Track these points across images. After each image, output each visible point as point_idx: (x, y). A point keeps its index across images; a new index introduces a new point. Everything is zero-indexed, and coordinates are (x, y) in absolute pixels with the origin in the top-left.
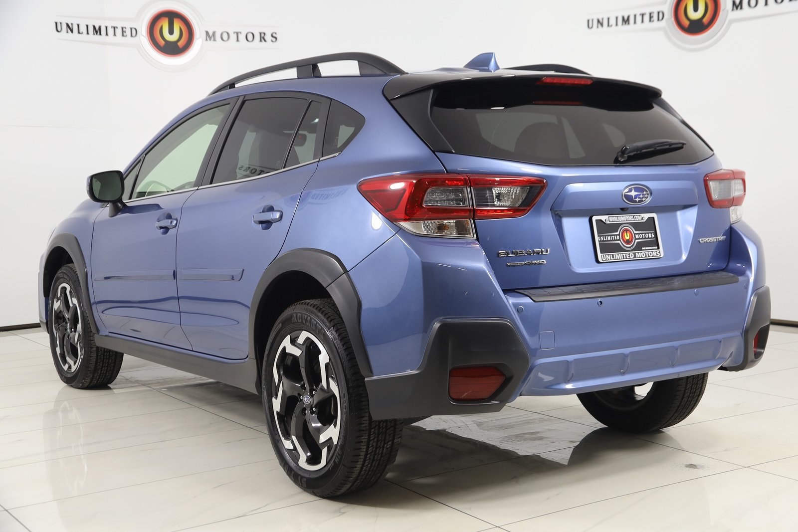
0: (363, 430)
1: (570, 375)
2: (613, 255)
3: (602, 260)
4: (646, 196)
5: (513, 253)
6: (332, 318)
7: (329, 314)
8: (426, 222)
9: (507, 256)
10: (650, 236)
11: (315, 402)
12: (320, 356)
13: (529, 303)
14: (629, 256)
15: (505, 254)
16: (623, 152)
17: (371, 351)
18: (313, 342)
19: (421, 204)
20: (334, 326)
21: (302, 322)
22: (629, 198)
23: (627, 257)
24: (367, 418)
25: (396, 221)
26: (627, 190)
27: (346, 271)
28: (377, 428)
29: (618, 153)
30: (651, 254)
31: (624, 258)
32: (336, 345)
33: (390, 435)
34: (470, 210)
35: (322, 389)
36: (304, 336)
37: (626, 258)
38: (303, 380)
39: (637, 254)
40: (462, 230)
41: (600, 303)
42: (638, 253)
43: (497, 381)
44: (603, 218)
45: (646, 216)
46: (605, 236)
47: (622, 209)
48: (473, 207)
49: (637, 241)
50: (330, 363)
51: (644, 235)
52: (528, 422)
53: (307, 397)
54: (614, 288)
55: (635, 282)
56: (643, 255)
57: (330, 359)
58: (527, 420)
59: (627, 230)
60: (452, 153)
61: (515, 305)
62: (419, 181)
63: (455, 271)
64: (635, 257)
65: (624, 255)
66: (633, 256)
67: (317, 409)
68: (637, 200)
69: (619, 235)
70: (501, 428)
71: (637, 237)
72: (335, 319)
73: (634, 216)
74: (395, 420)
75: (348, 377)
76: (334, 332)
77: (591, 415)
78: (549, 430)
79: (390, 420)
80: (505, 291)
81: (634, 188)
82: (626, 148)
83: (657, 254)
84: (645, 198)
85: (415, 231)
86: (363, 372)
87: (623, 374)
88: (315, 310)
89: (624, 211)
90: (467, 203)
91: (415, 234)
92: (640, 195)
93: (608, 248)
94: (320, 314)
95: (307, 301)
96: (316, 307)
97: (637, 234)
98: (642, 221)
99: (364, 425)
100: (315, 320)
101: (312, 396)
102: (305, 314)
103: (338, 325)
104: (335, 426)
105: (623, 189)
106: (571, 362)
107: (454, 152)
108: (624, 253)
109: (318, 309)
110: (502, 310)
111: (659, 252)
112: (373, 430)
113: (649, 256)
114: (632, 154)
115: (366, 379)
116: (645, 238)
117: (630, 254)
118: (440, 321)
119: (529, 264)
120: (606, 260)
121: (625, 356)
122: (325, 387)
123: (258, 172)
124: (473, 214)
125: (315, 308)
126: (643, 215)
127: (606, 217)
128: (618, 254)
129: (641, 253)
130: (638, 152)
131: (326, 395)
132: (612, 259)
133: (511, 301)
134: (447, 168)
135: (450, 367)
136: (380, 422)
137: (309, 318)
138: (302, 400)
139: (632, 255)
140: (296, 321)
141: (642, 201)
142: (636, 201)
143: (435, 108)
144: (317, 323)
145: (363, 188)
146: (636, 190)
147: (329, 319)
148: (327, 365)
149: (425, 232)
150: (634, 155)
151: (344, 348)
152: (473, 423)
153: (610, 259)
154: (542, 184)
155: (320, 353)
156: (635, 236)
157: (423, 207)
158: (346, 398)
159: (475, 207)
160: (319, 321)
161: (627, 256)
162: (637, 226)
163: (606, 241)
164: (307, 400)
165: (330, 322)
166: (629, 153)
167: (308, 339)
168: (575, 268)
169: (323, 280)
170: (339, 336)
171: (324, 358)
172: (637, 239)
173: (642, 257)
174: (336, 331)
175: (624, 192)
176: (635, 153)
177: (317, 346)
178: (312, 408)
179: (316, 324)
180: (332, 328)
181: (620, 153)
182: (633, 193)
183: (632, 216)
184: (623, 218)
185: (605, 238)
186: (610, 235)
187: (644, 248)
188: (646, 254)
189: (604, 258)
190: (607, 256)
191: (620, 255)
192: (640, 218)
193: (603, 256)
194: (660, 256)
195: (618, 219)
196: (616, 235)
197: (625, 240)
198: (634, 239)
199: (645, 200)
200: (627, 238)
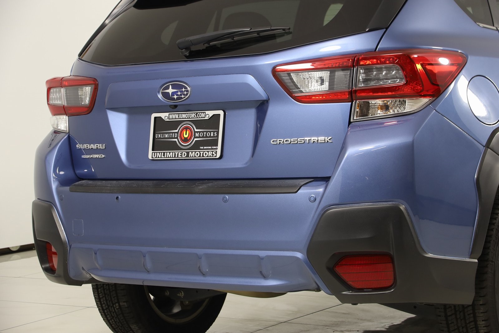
2: (164, 153)
3: (152, 157)
4: (185, 93)
10: (212, 135)
14: (182, 156)
23: (179, 156)
26: (164, 87)
30: (206, 154)
31: (175, 157)
37: (178, 157)
39: (190, 153)
42: (192, 152)
45: (211, 113)
49: (196, 139)
51: (205, 133)
56: (197, 154)
59: (186, 128)
61: (59, 193)
64: (188, 156)
65: (177, 153)
68: (175, 97)
69: (177, 133)
71: (197, 135)
73: (197, 113)
81: (171, 84)
83: (213, 154)
84: (184, 94)
92: (178, 92)
97: (197, 132)
98: (206, 118)
105: (159, 86)
111: (216, 153)
113: (203, 156)
116: (206, 137)
117: (183, 153)
120: (156, 157)
126: (207, 112)
127: (165, 114)
128: (170, 153)
129: (195, 152)
132: (162, 157)
139: (184, 155)
141: (182, 98)
153: (160, 157)
156: (194, 135)
161: (179, 155)
162: (199, 124)
163: (163, 138)
172: (197, 137)
173: (195, 157)
175: (161, 90)
182: (170, 91)
183: (194, 113)
184: (184, 116)
185: (163, 136)
186: (168, 133)
187: (202, 148)
188: (200, 154)
189: (154, 156)
190: (158, 153)
191: (171, 153)
192: (203, 115)
193: (153, 153)
194: (216, 156)
195: (179, 117)
196: (175, 133)
197: (183, 138)
198: (193, 137)
199: (184, 97)
200: (186, 136)
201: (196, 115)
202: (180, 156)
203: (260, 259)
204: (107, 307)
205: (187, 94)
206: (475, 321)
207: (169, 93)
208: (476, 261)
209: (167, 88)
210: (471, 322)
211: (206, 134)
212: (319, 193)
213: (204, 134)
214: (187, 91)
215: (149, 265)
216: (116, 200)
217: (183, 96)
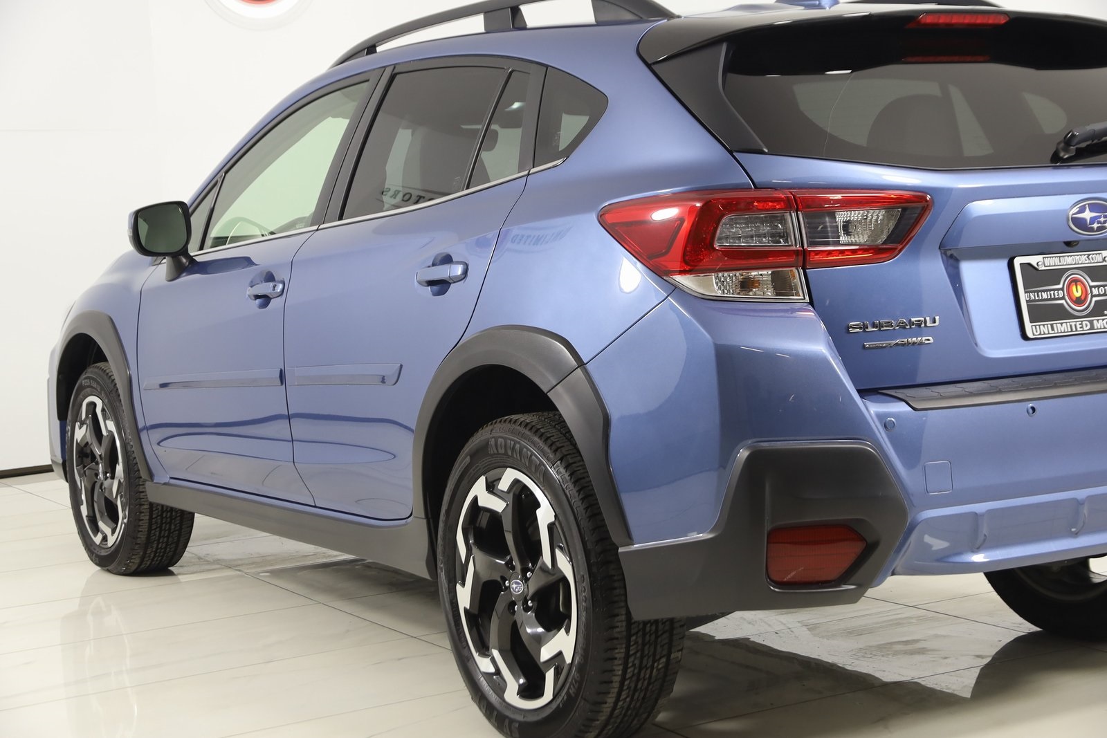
0: (617, 639)
1: (981, 538)
2: (1052, 325)
3: (1034, 335)
5: (874, 325)
6: (558, 444)
7: (552, 438)
8: (720, 274)
9: (864, 331)
11: (532, 591)
12: (538, 512)
13: (904, 413)
15: (860, 328)
16: (1068, 142)
17: (630, 502)
18: (525, 488)
19: (712, 244)
20: (561, 459)
21: (506, 453)
22: (1080, 223)
23: (1079, 329)
24: (623, 617)
25: (667, 275)
26: (1075, 210)
27: (581, 364)
28: (640, 633)
29: (1059, 143)
31: (1072, 330)
32: (567, 492)
33: (663, 646)
34: (796, 252)
35: (544, 569)
36: (509, 476)
37: (1076, 331)
38: (509, 553)
39: (1095, 322)
40: (782, 287)
41: (1031, 411)
42: (1098, 320)
43: (851, 550)
44: (1033, 260)
46: (1038, 292)
47: (1068, 244)
48: (803, 247)
49: (1095, 299)
50: (557, 523)
52: (899, 623)
53: (517, 583)
54: (1055, 384)
55: (1094, 373)
56: (1105, 324)
57: (556, 516)
58: (896, 619)
59: (1076, 281)
60: (762, 153)
61: (881, 417)
62: (707, 205)
63: (770, 358)
64: (1092, 327)
65: (1073, 324)
66: (1089, 327)
67: (536, 603)
69: (1062, 289)
70: (850, 633)
71: (1095, 291)
72: (563, 446)
73: (1089, 255)
74: (672, 621)
75: (589, 546)
76: (562, 470)
77: (1011, 610)
78: (937, 636)
79: (662, 619)
80: (863, 393)
81: (1088, 204)
82: (1073, 136)
85: (701, 291)
86: (615, 537)
87: (1076, 535)
88: (528, 433)
89: (1070, 246)
90: (791, 240)
91: (701, 296)
92: (1100, 217)
93: (1042, 313)
94: (536, 439)
95: (514, 417)
96: (530, 426)
97: (1095, 287)
98: (1104, 263)
99: (618, 630)
100: (528, 449)
101: (526, 580)
102: (511, 440)
103: (568, 456)
104: (568, 631)
105: (1068, 206)
106: (982, 515)
107: (767, 151)
108: (1073, 322)
109: (534, 430)
110: (857, 427)
112: (634, 638)
114: (1083, 145)
115: (621, 550)
117: (1084, 323)
118: (749, 448)
119: (903, 345)
120: (1040, 334)
121: (1078, 503)
122: (549, 564)
123: (414, 198)
124: (803, 259)
125: (528, 428)
126: (1104, 253)
127: (1039, 258)
128: (1062, 324)
129: (1103, 320)
130: (1095, 141)
131: (552, 579)
132: (1051, 332)
133: (873, 409)
134: (755, 180)
135: (768, 526)
136: (645, 623)
137: (518, 446)
138: (508, 588)
139: (1086, 325)
140: (496, 452)
142: (1092, 228)
143: (730, 75)
144: (532, 454)
145: (609, 218)
146: (1093, 208)
147: (554, 447)
148: (551, 527)
149: (719, 293)
150: (1088, 146)
151: (581, 496)
152: (800, 625)
153: (1046, 332)
154: (924, 204)
155: (538, 505)
156: (1091, 292)
157: (715, 249)
158: (586, 584)
159: (806, 246)
160: (537, 451)
161: (1078, 326)
162: (1095, 273)
164: (516, 587)
165: (555, 451)
166: (1077, 144)
167: (516, 482)
168: (985, 349)
169: (543, 379)
170: (571, 475)
171: (545, 515)
172: (1096, 296)
173: (1104, 327)
174: (566, 468)
175: (1071, 213)
176: (1088, 143)
177: (532, 494)
178: (525, 602)
179: (531, 456)
180: (559, 462)
181: (1062, 145)
182: (1087, 215)
183: (1085, 255)
184: (1069, 260)
185: (1038, 296)
186: (1047, 291)
189: (1037, 332)
190: (1041, 327)
191: (1064, 325)
192: (1099, 258)
193: (1034, 327)
195: (1060, 262)
196: (1058, 290)
197: (1074, 299)
198: (1090, 296)
200: (1078, 294)
201: (1088, 258)
202: (1081, 328)
207: (1084, 219)
209: (1082, 210)
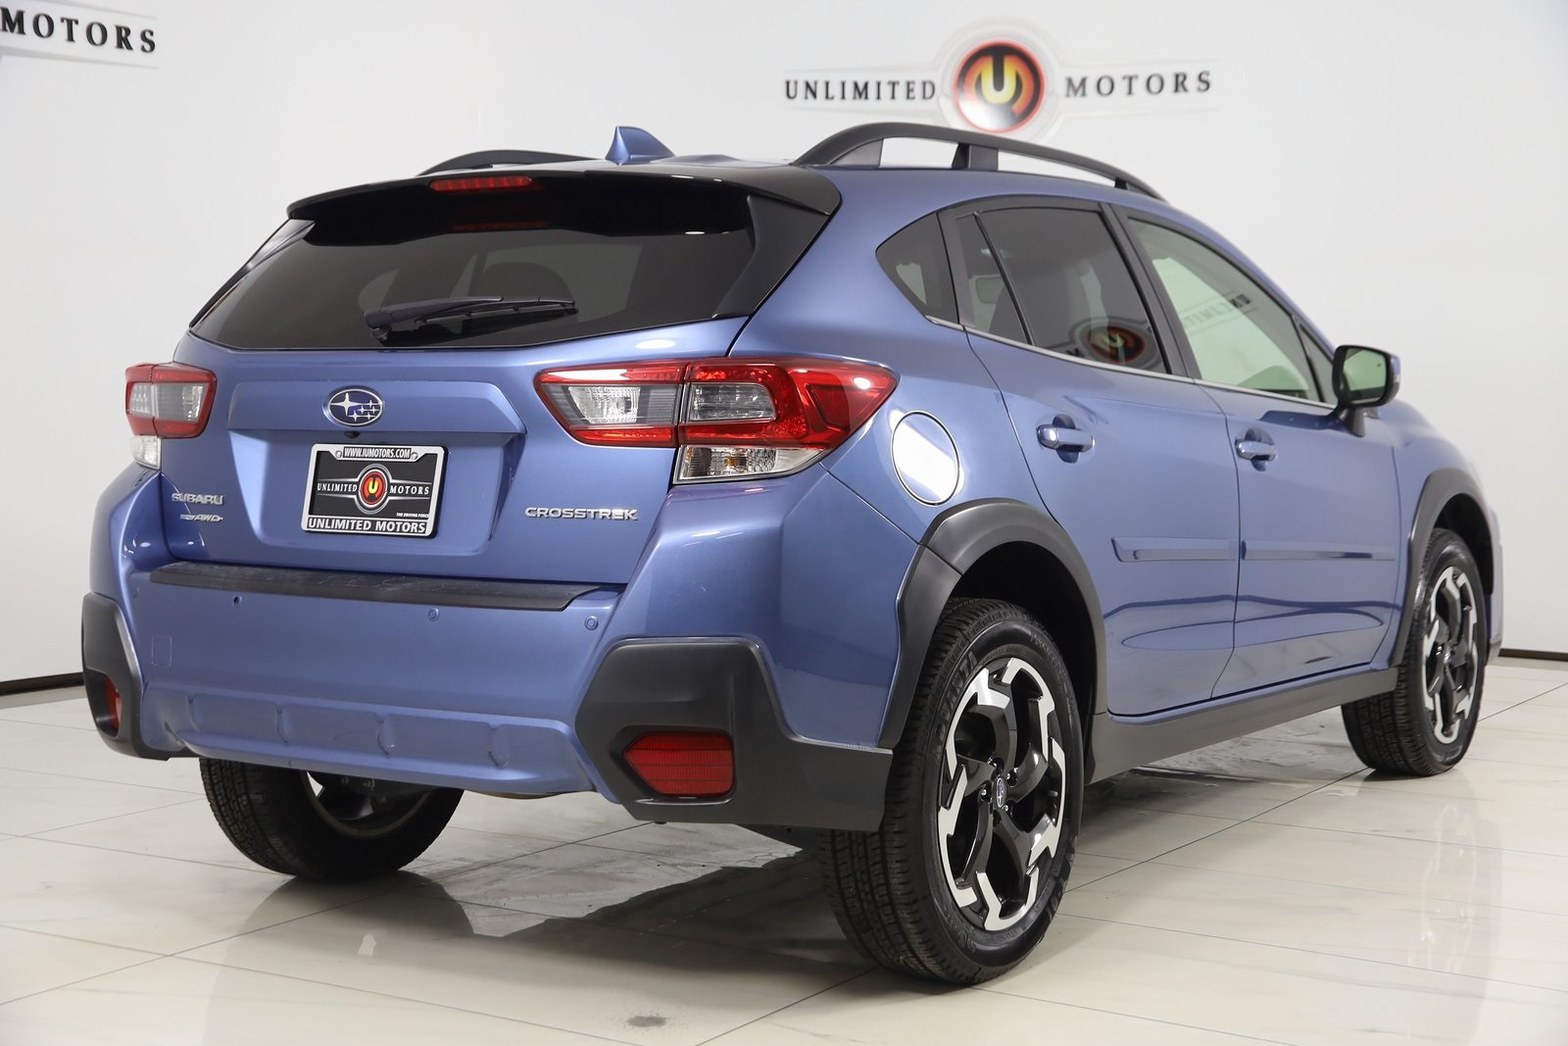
2: (330, 520)
3: (308, 527)
4: (374, 410)
10: (420, 492)
14: (362, 527)
23: (357, 528)
26: (335, 397)
30: (406, 527)
31: (349, 529)
37: (355, 529)
39: (378, 523)
42: (382, 522)
44: (335, 450)
45: (420, 451)
46: (331, 483)
51: (408, 487)
56: (391, 527)
59: (375, 476)
64: (373, 528)
65: (353, 522)
66: (370, 527)
68: (355, 416)
69: (358, 483)
73: (396, 449)
81: (348, 392)
83: (418, 529)
84: (371, 413)
92: (359, 407)
97: (394, 485)
98: (411, 460)
108: (353, 520)
111: (425, 526)
113: (401, 531)
116: (410, 495)
117: (365, 522)
120: (315, 527)
126: (414, 449)
127: (338, 447)
128: (341, 520)
129: (387, 522)
132: (327, 527)
139: (367, 526)
141: (366, 419)
153: (322, 526)
156: (391, 490)
161: (358, 525)
162: (399, 469)
163: (330, 492)
172: (393, 495)
173: (386, 531)
175: (330, 401)
182: (347, 404)
183: (391, 449)
184: (371, 453)
185: (331, 488)
186: (340, 483)
187: (400, 515)
188: (396, 526)
189: (312, 525)
190: (319, 520)
191: (344, 521)
192: (406, 453)
193: (311, 520)
194: (424, 532)
195: (362, 453)
196: (353, 483)
197: (367, 495)
198: (386, 493)
199: (371, 418)
200: (372, 491)
201: (394, 452)
202: (360, 527)
203: (491, 730)
204: (225, 801)
205: (377, 413)
206: (884, 863)
207: (343, 408)
208: (890, 752)
209: (342, 398)
210: (878, 863)
211: (410, 490)
212: (604, 612)
213: (405, 490)
214: (378, 407)
215: (287, 729)
216: (233, 603)
217: (369, 416)
